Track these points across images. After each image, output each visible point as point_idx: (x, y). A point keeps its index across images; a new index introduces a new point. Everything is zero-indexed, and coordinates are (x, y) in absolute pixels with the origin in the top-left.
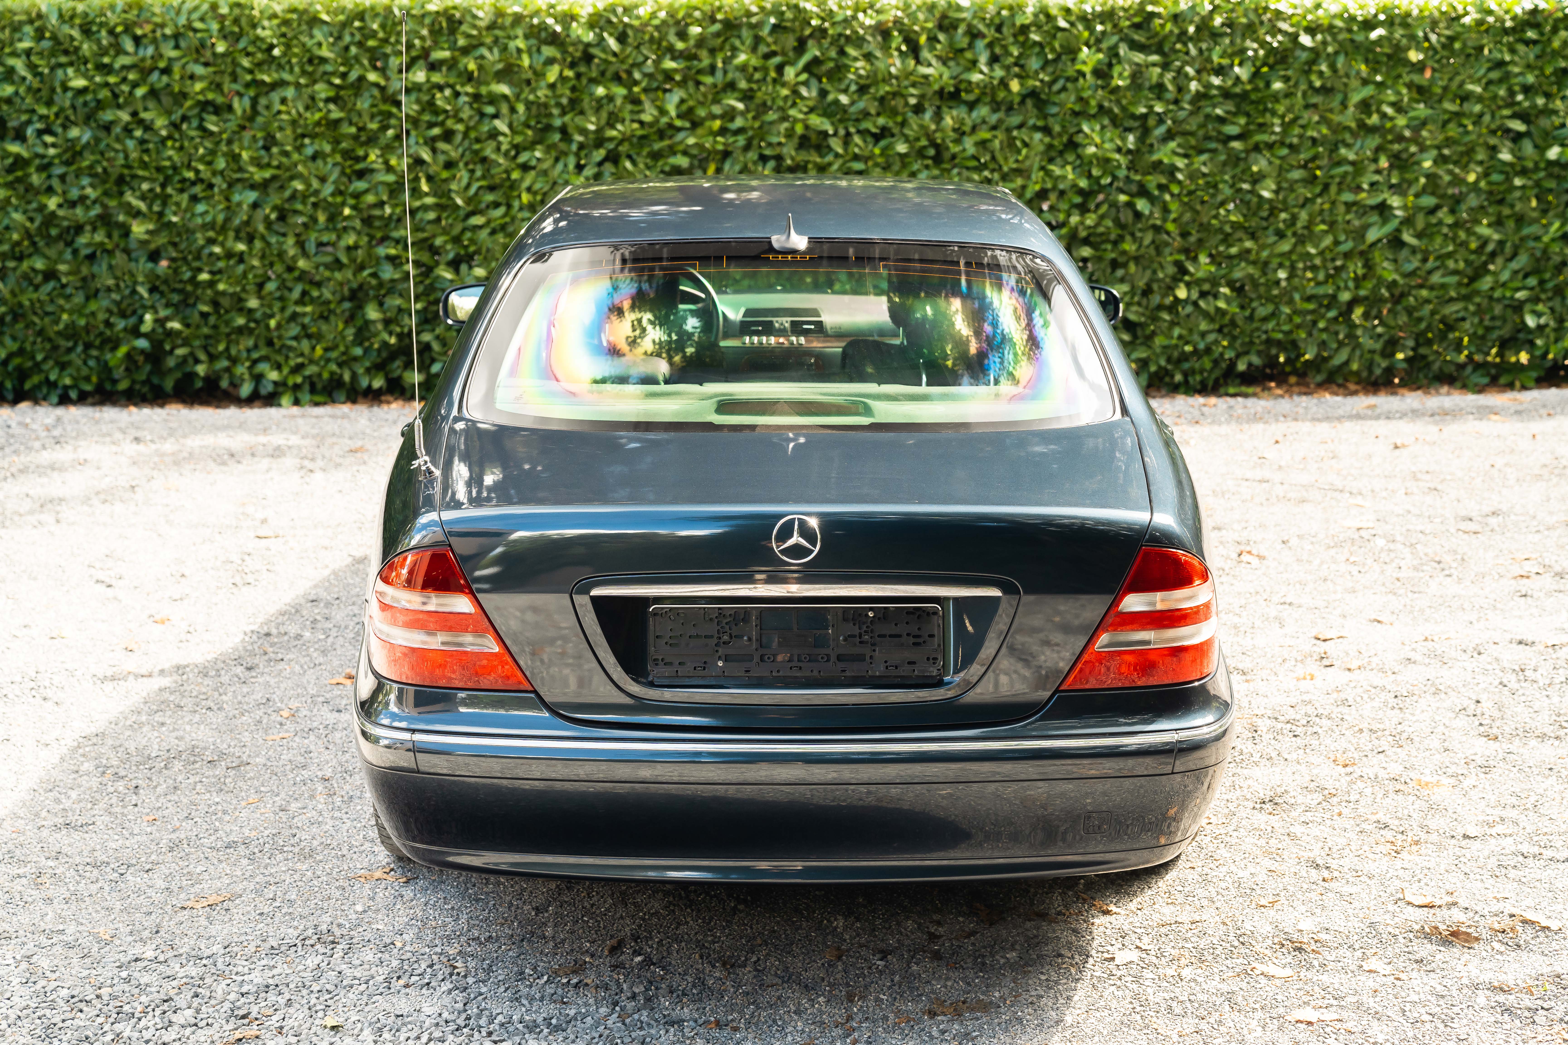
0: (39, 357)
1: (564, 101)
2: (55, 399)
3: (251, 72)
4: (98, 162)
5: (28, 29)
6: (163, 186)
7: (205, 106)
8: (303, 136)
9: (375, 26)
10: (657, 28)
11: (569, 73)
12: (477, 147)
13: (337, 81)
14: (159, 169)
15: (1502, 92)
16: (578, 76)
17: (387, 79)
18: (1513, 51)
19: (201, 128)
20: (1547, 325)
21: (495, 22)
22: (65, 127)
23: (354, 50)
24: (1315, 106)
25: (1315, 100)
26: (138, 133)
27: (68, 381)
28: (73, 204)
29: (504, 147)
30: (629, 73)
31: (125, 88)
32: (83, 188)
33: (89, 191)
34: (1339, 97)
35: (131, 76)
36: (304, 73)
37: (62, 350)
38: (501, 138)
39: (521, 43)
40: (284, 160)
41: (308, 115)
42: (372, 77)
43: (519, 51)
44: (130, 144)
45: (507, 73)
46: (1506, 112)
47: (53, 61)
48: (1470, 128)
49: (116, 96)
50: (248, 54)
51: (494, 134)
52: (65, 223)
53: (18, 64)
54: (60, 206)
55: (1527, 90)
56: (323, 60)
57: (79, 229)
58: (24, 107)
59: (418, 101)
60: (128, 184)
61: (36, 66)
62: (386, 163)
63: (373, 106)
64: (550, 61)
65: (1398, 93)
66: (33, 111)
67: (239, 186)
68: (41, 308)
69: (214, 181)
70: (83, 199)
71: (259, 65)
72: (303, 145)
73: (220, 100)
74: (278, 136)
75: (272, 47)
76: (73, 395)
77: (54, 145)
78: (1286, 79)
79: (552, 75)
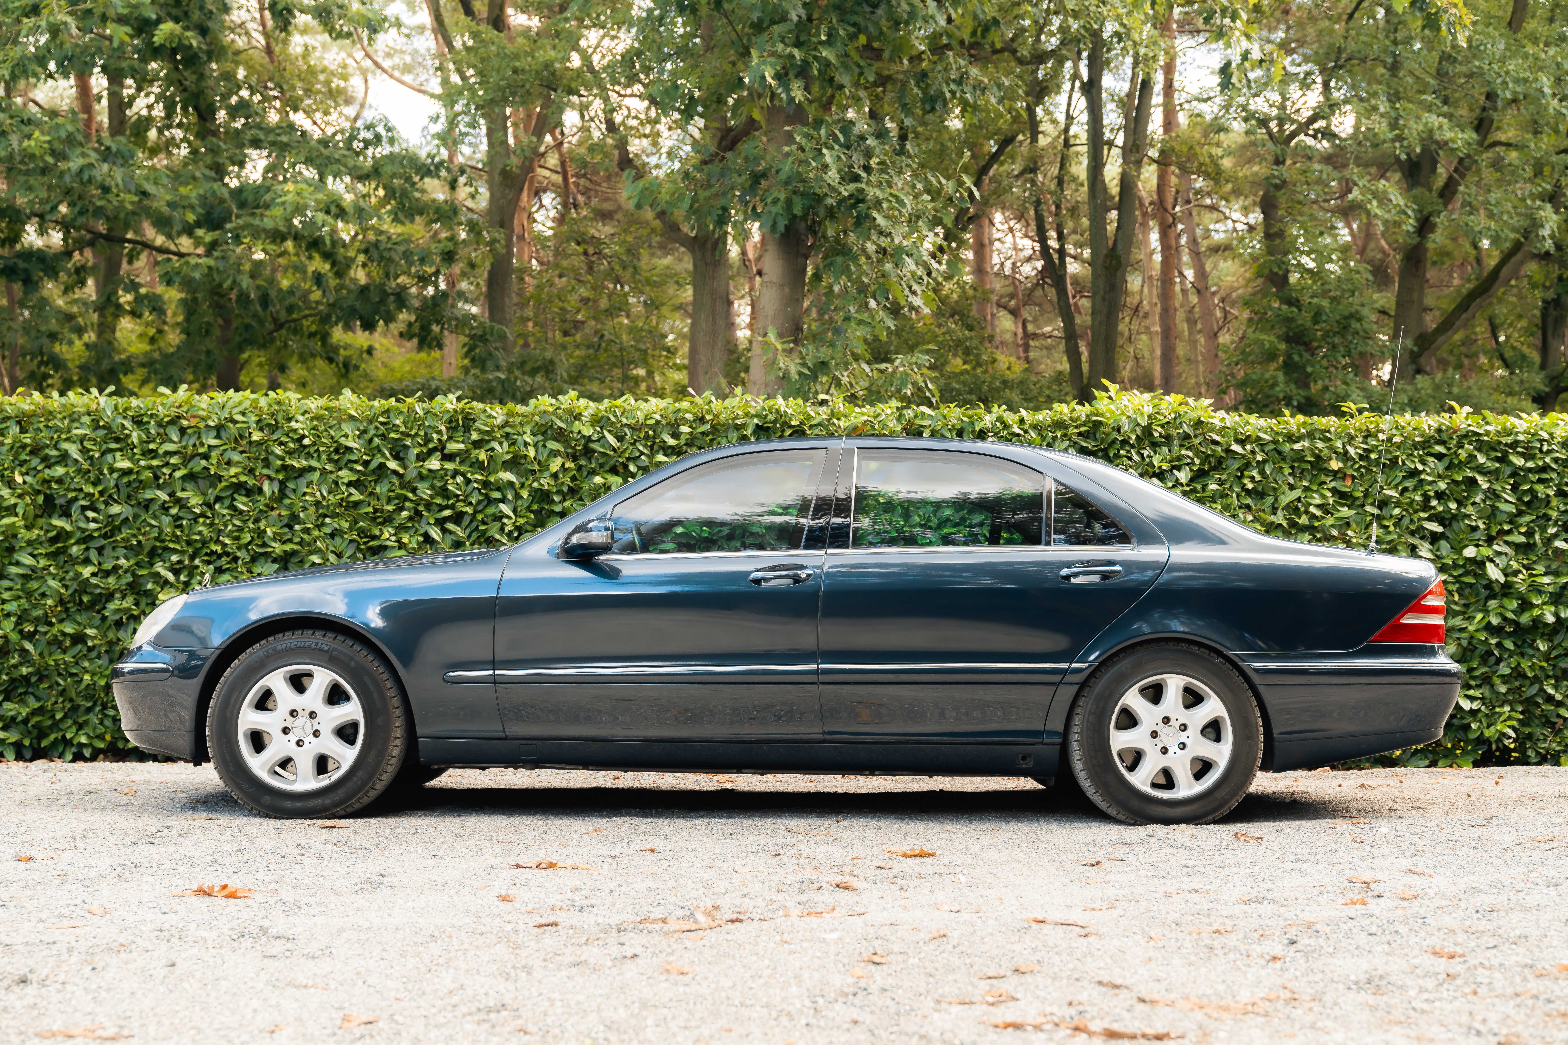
0: (59, 716)
1: (565, 489)
2: (69, 757)
3: (282, 459)
4: (135, 536)
5: (86, 419)
6: (192, 558)
7: (239, 487)
8: (325, 516)
9: (398, 422)
10: (651, 427)
11: (569, 465)
12: (482, 527)
13: (360, 468)
14: (189, 543)
15: (1418, 498)
16: (579, 468)
17: (405, 468)
18: (1423, 462)
19: (232, 507)
20: (1479, 710)
21: (507, 422)
22: (107, 504)
23: (377, 441)
24: (1248, 507)
25: (1248, 501)
26: (174, 511)
27: (83, 740)
28: (107, 574)
29: (507, 529)
30: (626, 467)
31: (167, 471)
32: (118, 558)
33: (122, 561)
34: (1270, 500)
35: (173, 461)
36: (330, 460)
37: (82, 709)
38: (505, 520)
39: (528, 438)
40: (305, 536)
41: (331, 497)
42: (392, 465)
43: (526, 444)
44: (166, 520)
45: (515, 463)
46: (1423, 515)
47: (104, 447)
48: (1392, 528)
49: (157, 478)
50: (281, 444)
51: (499, 517)
52: (98, 591)
53: (73, 450)
54: (94, 575)
55: (1439, 496)
56: (349, 449)
57: (110, 597)
58: (72, 487)
59: (432, 487)
60: (159, 555)
61: (89, 450)
62: (399, 541)
63: (390, 491)
64: (554, 454)
65: (1324, 497)
66: (81, 490)
67: (262, 560)
68: (65, 669)
69: (239, 554)
70: (116, 568)
71: (290, 453)
72: (323, 524)
73: (251, 482)
74: (302, 515)
75: (303, 437)
76: (87, 753)
77: (94, 520)
78: (1221, 483)
79: (555, 465)
